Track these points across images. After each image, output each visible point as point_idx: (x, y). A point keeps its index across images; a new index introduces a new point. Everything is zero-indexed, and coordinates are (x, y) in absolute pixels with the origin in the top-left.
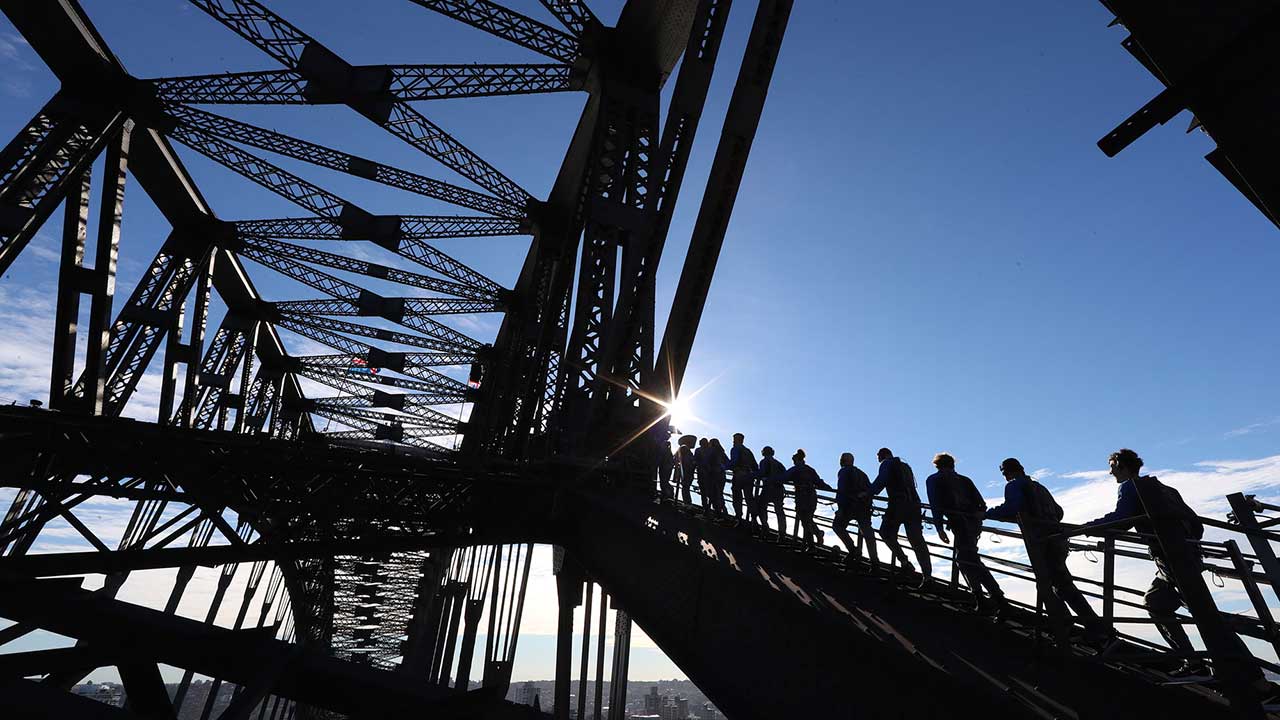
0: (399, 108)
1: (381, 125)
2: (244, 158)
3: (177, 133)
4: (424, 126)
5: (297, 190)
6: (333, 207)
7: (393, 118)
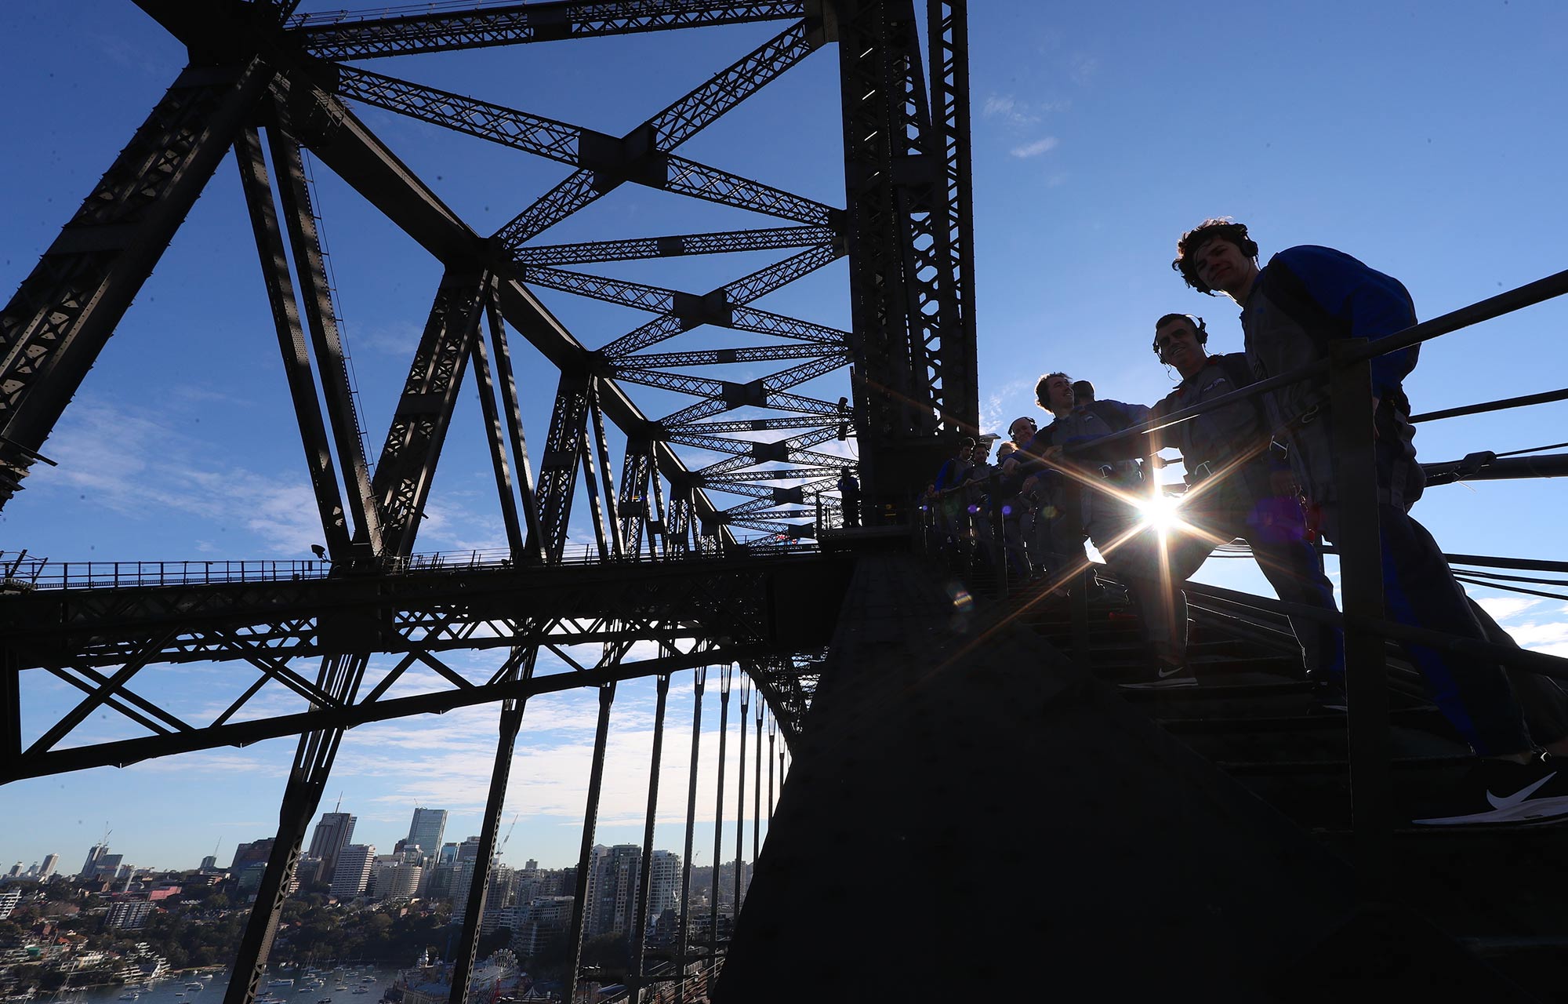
0: (674, 164)
1: (663, 188)
2: (582, 280)
3: (528, 276)
4: (702, 173)
5: (630, 295)
6: (664, 300)
7: (671, 176)
